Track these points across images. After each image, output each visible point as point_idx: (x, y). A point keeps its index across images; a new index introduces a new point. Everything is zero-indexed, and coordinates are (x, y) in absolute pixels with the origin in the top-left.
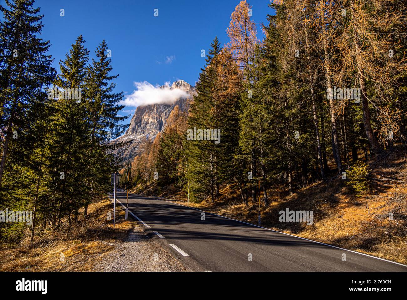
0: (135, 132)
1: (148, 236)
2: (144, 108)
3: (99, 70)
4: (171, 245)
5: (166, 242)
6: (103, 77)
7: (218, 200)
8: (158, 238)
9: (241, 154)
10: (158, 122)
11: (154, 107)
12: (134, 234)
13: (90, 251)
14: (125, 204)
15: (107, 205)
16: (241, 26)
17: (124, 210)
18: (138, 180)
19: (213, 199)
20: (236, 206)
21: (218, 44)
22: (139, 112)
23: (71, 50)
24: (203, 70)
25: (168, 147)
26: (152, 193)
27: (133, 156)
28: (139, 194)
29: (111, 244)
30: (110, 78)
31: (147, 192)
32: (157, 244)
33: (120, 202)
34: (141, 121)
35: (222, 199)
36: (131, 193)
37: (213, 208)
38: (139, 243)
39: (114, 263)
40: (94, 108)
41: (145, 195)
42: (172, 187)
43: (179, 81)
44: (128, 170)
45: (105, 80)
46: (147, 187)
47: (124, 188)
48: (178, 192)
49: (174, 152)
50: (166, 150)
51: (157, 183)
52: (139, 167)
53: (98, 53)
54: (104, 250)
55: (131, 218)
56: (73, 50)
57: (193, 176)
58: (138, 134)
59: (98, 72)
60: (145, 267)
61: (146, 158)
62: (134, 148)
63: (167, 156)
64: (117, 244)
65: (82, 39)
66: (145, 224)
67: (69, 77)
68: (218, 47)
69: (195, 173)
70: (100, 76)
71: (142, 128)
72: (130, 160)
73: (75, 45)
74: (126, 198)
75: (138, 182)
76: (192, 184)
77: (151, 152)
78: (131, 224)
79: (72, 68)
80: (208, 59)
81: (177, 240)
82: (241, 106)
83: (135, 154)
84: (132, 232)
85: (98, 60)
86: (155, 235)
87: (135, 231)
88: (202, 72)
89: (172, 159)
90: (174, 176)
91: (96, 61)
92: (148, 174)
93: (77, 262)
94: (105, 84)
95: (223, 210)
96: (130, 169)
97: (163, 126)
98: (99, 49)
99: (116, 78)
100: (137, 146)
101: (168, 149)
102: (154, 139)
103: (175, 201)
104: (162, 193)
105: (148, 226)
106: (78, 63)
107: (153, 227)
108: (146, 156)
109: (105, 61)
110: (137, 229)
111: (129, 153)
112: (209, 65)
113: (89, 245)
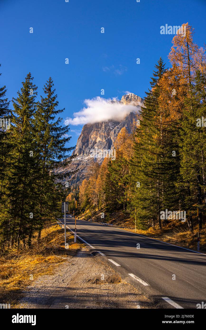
0: (82, 153)
1: (93, 254)
2: (91, 127)
3: (47, 106)
4: (109, 260)
5: (106, 258)
6: (51, 112)
7: (167, 228)
8: (100, 255)
9: (182, 182)
10: (106, 141)
11: (102, 125)
12: (81, 252)
13: (50, 261)
14: (74, 230)
15: (58, 231)
16: (183, 51)
17: (73, 234)
18: (86, 206)
19: (160, 226)
20: (181, 234)
21: (163, 65)
22: (86, 132)
23: (22, 88)
24: (148, 94)
25: (115, 172)
26: (100, 220)
27: (81, 179)
28: (87, 220)
29: (64, 258)
30: (57, 112)
31: (96, 218)
32: (99, 259)
33: (69, 228)
34: (88, 141)
35: (170, 226)
36: (79, 219)
37: (160, 235)
38: (85, 258)
39: (67, 268)
40: (44, 141)
41: (93, 221)
42: (121, 213)
43: (129, 95)
44: (76, 195)
45: (52, 114)
46: (95, 213)
47: (72, 213)
48: (127, 218)
49: (121, 177)
50: (114, 175)
51: (106, 209)
52: (87, 192)
53: (45, 90)
54: (59, 261)
55: (79, 241)
56: (24, 88)
57: (140, 203)
58: (85, 155)
59: (46, 108)
60: (88, 271)
61: (94, 182)
62: (82, 171)
63: (114, 181)
64: (69, 258)
65: (31, 76)
66: (91, 246)
67: (21, 114)
68: (163, 68)
69: (141, 200)
70: (48, 111)
71: (89, 148)
72: (78, 183)
73: (25, 82)
74: (74, 224)
75: (87, 208)
76: (139, 211)
77: (99, 176)
78: (79, 245)
79: (23, 105)
80: (152, 81)
81: (114, 257)
82: (182, 135)
83: (83, 177)
84: (80, 251)
85: (46, 96)
86: (98, 254)
87: (82, 251)
88: (146, 96)
89: (119, 184)
90: (122, 202)
91: (44, 98)
92: (96, 199)
93: (42, 267)
94: (53, 118)
95: (169, 237)
96: (78, 193)
97: (112, 146)
98: (46, 86)
99: (62, 112)
100: (85, 168)
101: (116, 174)
102: (102, 160)
103: (124, 228)
104: (111, 220)
105: (93, 248)
106: (28, 100)
107: (98, 249)
108: (94, 180)
109: (52, 96)
110: (84, 249)
111: (76, 176)
112: (154, 87)
113: (49, 258)
